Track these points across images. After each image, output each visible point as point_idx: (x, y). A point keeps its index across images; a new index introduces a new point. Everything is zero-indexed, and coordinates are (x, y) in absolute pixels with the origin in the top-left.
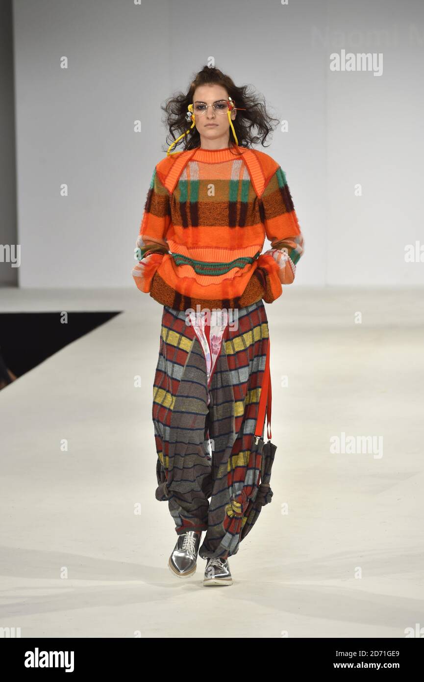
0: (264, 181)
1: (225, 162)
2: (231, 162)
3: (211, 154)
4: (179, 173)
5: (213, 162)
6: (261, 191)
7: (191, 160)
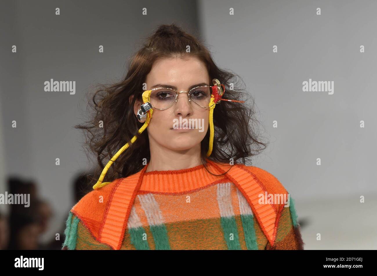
0: (275, 215)
1: (203, 188)
2: (212, 187)
3: (178, 178)
4: (124, 216)
5: (182, 190)
6: (272, 232)
7: (138, 191)
